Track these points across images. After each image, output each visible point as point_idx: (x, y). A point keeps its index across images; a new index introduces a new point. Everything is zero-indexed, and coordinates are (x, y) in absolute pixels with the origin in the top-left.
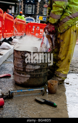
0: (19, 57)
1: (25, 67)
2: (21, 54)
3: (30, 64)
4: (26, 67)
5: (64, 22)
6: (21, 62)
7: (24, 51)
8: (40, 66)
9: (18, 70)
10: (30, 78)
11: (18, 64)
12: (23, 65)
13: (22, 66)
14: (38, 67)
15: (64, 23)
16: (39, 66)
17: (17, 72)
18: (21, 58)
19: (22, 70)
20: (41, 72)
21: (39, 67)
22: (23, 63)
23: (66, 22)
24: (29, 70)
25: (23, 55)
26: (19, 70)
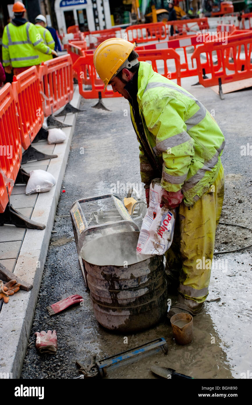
0: (98, 276)
1: (116, 297)
2: (101, 271)
3: (126, 290)
4: (118, 296)
5: (194, 182)
6: (103, 285)
7: (106, 266)
8: (147, 287)
9: (102, 303)
10: (129, 316)
11: (99, 290)
12: (111, 293)
13: (108, 294)
14: (143, 292)
15: (195, 184)
16: (144, 288)
17: (98, 305)
18: (103, 278)
19: (110, 302)
20: (151, 298)
21: (146, 290)
22: (109, 289)
23: (198, 181)
24: (125, 302)
25: (105, 273)
26: (102, 301)
